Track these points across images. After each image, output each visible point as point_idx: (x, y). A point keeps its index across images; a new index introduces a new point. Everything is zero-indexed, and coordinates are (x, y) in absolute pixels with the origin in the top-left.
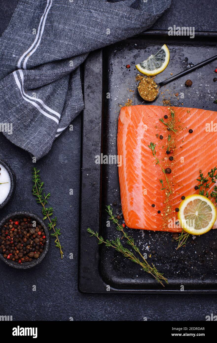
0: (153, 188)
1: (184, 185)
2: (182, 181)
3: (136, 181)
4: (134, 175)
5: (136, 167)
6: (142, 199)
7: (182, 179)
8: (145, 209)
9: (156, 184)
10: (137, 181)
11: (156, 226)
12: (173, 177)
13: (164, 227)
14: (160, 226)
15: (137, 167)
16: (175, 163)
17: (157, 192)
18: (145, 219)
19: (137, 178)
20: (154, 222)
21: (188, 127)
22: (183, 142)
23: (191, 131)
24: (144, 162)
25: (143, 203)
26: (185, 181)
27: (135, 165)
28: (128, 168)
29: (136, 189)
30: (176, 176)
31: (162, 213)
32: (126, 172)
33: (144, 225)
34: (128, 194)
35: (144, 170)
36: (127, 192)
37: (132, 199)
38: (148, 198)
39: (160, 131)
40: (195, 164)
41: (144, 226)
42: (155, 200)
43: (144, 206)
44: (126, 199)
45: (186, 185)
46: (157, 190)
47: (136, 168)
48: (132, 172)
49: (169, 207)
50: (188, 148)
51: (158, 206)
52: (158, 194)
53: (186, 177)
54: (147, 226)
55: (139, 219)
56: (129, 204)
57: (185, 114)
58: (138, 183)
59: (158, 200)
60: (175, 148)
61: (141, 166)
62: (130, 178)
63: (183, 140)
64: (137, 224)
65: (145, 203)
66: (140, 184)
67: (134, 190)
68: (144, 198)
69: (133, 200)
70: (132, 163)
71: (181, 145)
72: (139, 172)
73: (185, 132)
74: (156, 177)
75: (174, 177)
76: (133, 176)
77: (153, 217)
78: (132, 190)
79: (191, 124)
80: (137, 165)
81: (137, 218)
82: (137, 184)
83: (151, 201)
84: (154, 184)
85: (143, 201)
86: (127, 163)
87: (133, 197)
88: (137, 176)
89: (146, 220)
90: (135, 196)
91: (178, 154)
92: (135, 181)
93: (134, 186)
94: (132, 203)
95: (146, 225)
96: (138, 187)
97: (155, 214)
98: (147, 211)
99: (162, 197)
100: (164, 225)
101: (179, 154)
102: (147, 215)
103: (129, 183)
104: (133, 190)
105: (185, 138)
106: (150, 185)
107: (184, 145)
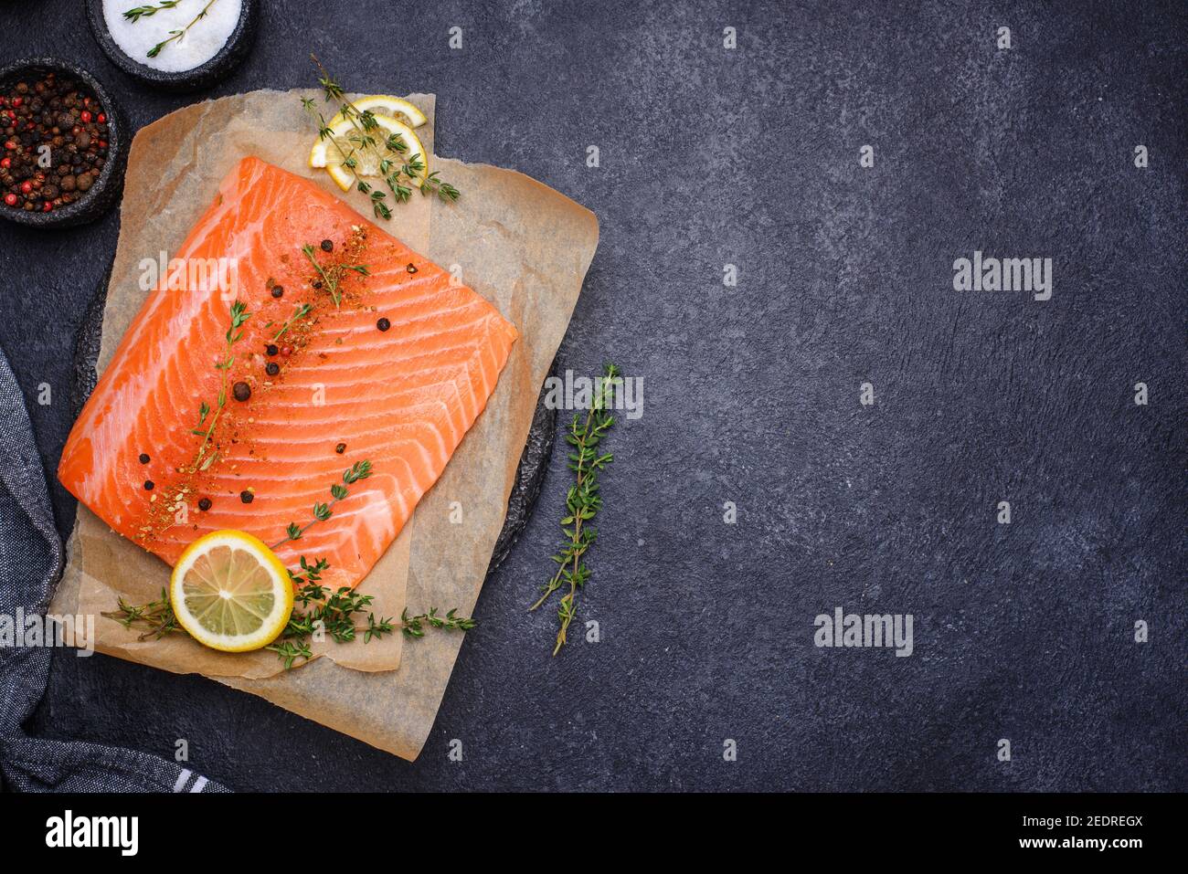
0: (173, 412)
1: (273, 459)
2: (269, 445)
3: (146, 367)
4: (151, 351)
5: (168, 331)
6: (130, 425)
7: (275, 441)
8: (121, 455)
9: (187, 409)
10: (147, 371)
11: (121, 519)
12: (247, 419)
13: (143, 535)
14: (132, 526)
15: (170, 334)
16: (279, 387)
17: (178, 430)
18: (106, 480)
19: (151, 361)
20: (123, 506)
21: (380, 308)
22: (339, 342)
23: (384, 325)
24: (194, 332)
25: (126, 436)
26: (280, 449)
27: (170, 326)
28: (151, 323)
29: (131, 388)
30: (260, 422)
31: (155, 493)
32: (142, 332)
33: (93, 495)
34: (109, 390)
35: (183, 352)
36: (111, 383)
37: (108, 409)
38: (146, 430)
39: (289, 275)
40: (340, 418)
41: (92, 499)
42: (159, 448)
43: (121, 446)
44: (98, 400)
45: (275, 464)
46: (182, 425)
47: (167, 334)
48: (152, 338)
49: (185, 491)
50: (346, 366)
51: (157, 468)
52: (177, 436)
53: (288, 441)
54: (99, 505)
55: (90, 472)
56: (92, 418)
57: (394, 272)
58: (146, 376)
59: (168, 454)
60: (302, 346)
61: (182, 336)
62: (138, 352)
63: (343, 339)
64: (76, 483)
65: (131, 439)
66: (148, 382)
67: (127, 387)
68: (136, 425)
69: (106, 413)
70: (169, 315)
71: (326, 351)
72: (167, 350)
73: (364, 319)
74: (199, 390)
75: (251, 420)
76: (147, 349)
77: (127, 489)
78: (121, 385)
79: (397, 304)
80: (174, 328)
81: (88, 467)
82: (141, 379)
83: (149, 446)
84: (183, 406)
85: (128, 432)
86: (160, 307)
87: (113, 405)
88: (157, 357)
89: (106, 486)
90: (118, 404)
91: (302, 369)
92: (141, 367)
93: (132, 376)
94: (99, 420)
95: (96, 499)
96: (138, 387)
97: (137, 485)
98: (123, 462)
99: (182, 451)
100: (144, 529)
101: (305, 369)
102: (114, 475)
103: (127, 363)
104: (124, 388)
105: (350, 335)
106: (171, 401)
107: (336, 354)
